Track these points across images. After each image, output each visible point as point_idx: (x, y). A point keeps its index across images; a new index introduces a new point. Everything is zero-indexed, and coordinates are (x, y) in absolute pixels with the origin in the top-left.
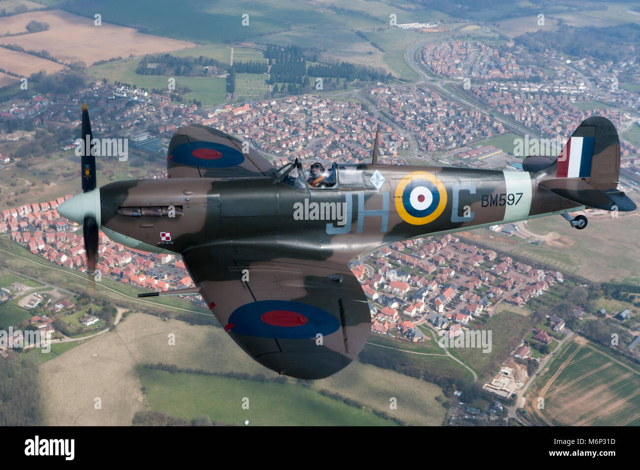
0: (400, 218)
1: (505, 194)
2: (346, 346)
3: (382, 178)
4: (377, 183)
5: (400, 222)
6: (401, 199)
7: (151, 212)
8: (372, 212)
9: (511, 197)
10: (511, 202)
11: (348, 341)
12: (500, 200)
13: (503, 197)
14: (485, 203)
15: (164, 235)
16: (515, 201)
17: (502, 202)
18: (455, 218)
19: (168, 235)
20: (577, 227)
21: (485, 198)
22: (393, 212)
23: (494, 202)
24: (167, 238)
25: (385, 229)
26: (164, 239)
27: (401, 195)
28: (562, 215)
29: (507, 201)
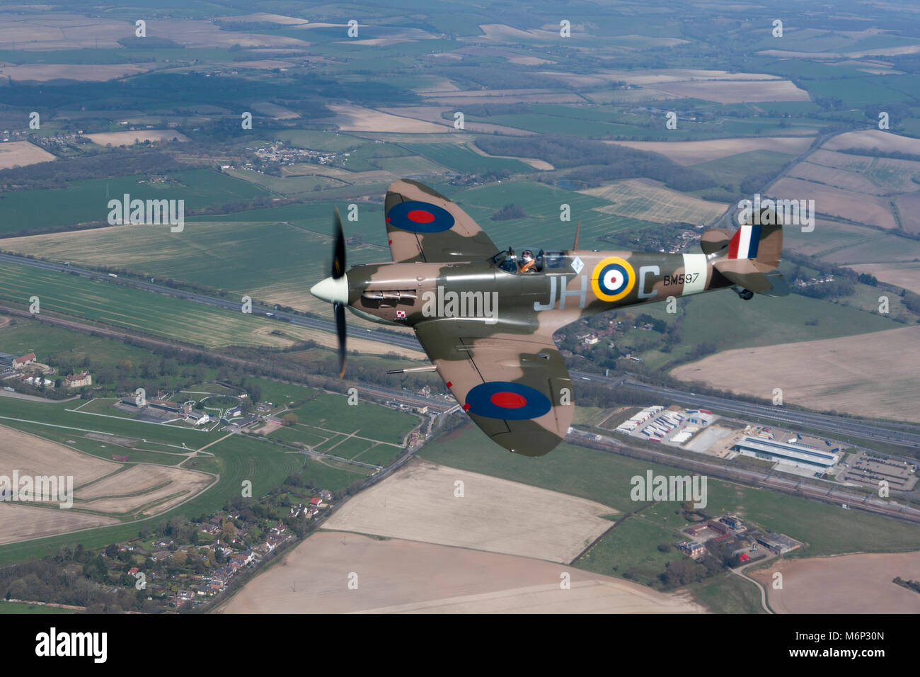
0: (596, 297)
1: (684, 275)
2: (557, 426)
3: (581, 263)
4: (577, 268)
5: (595, 299)
6: (597, 281)
7: (391, 296)
8: (572, 293)
9: (689, 277)
10: (688, 281)
11: (559, 420)
12: (680, 279)
13: (682, 277)
14: (667, 282)
15: (399, 313)
16: (692, 280)
17: (681, 281)
18: (641, 294)
19: (403, 313)
20: (745, 299)
21: (667, 278)
22: (590, 292)
23: (674, 281)
24: (403, 315)
25: (583, 306)
26: (399, 316)
27: (598, 278)
28: (732, 289)
29: (686, 280)
